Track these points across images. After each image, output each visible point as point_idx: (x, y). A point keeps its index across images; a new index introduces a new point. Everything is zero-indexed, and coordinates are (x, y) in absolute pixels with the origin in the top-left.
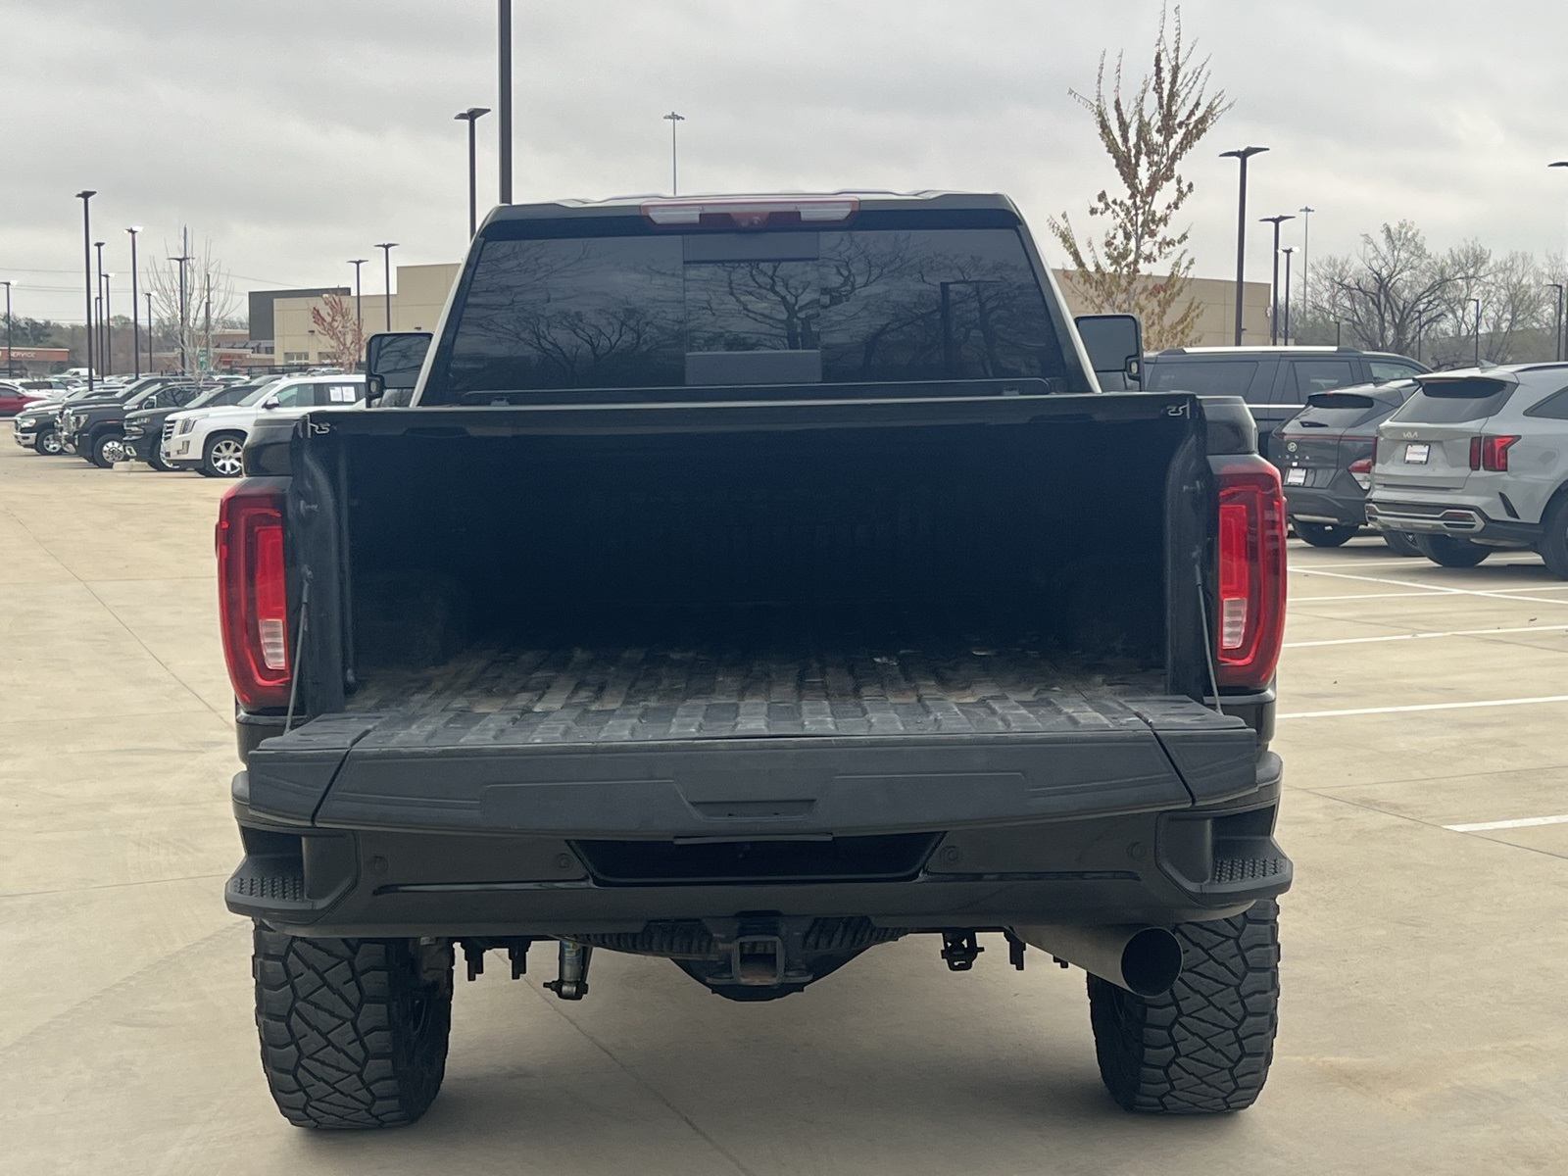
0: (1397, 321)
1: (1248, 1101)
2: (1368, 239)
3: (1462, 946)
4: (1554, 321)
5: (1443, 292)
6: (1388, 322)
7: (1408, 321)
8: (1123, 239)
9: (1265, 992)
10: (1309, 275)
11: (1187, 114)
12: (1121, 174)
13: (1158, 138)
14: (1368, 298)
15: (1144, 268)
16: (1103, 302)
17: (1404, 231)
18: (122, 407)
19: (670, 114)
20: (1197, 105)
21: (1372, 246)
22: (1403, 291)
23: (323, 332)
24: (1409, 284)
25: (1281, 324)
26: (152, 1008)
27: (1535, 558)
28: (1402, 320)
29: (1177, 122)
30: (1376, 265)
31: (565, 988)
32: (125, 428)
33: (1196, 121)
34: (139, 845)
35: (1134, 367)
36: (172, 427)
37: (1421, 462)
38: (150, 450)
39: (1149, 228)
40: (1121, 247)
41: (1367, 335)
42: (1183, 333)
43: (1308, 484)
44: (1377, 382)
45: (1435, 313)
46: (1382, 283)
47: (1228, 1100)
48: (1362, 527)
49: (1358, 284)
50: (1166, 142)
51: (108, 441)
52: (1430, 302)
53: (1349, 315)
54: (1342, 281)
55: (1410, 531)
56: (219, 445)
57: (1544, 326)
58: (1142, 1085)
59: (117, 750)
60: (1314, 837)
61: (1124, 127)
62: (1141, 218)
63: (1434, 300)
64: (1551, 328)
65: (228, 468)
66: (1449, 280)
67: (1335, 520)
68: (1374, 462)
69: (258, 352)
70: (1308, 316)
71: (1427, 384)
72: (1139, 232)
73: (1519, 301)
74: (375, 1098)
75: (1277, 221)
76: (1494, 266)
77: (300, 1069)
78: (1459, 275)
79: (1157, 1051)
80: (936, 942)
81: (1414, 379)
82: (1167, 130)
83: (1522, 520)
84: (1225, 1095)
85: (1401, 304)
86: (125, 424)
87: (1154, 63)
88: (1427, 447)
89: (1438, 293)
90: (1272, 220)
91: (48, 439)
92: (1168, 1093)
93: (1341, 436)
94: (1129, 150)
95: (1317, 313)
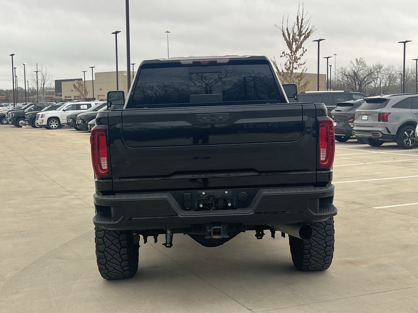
0: (359, 83)
1: (327, 267)
2: (351, 62)
3: (377, 234)
4: (400, 83)
5: (371, 76)
6: (357, 84)
7: (362, 83)
8: (289, 64)
9: (331, 241)
10: (336, 72)
11: (305, 31)
12: (288, 47)
13: (298, 37)
14: (352, 78)
15: (294, 71)
16: (284, 80)
17: (361, 60)
18: (24, 111)
19: (167, 31)
20: (308, 29)
21: (352, 64)
22: (361, 76)
23: (76, 90)
24: (362, 74)
25: (329, 85)
26: (63, 255)
27: (395, 144)
28: (360, 83)
29: (302, 33)
30: (354, 69)
31: (167, 245)
32: (25, 117)
33: (307, 33)
34: (51, 219)
35: (296, 97)
36: (39, 116)
37: (366, 120)
38: (32, 123)
39: (295, 61)
40: (289, 66)
41: (351, 87)
42: (305, 88)
43: (337, 126)
44: (354, 100)
45: (369, 81)
46: (355, 74)
47: (323, 267)
48: (351, 137)
49: (349, 74)
50: (300, 38)
51: (21, 120)
52: (368, 79)
53: (347, 82)
54: (345, 73)
55: (364, 137)
56: (51, 121)
57: (398, 84)
58: (303, 264)
59: (40, 197)
60: (341, 211)
61: (289, 35)
62: (293, 58)
63: (369, 78)
64: (399, 85)
65: (54, 127)
66: (373, 73)
67: (344, 135)
68: (354, 120)
69: (57, 96)
70: (336, 83)
71: (367, 100)
72: (293, 62)
73: (391, 78)
74: (124, 271)
75: (327, 58)
76: (384, 69)
77: (107, 264)
78: (375, 71)
79: (306, 255)
80: (254, 232)
81: (364, 99)
82: (300, 35)
83: (392, 134)
84: (322, 265)
85: (360, 79)
86: (25, 116)
87: (297, 18)
88: (367, 116)
89: (370, 76)
90: (326, 58)
91: (3, 120)
92: (309, 265)
93: (345, 114)
94: (290, 41)
95: (338, 82)
